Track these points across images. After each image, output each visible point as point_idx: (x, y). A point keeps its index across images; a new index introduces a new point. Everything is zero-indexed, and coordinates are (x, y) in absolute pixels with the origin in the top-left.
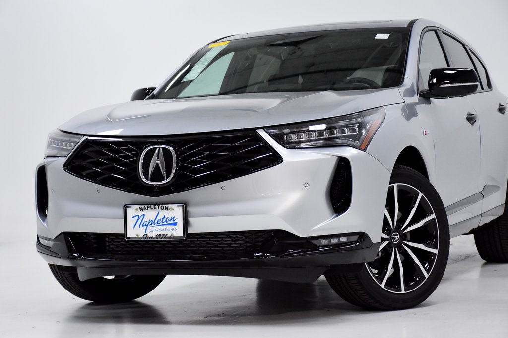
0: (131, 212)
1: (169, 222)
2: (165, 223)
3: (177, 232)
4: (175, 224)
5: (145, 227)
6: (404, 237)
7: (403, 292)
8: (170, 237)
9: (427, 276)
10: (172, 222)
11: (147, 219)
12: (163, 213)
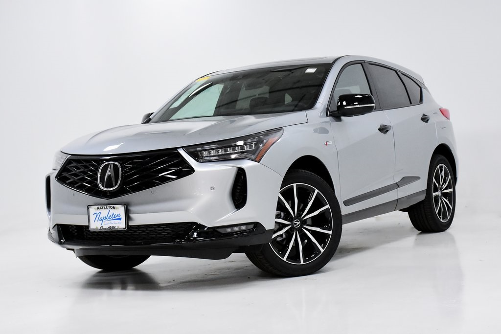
0: (93, 210)
1: (116, 218)
2: (114, 218)
3: (121, 225)
4: (120, 219)
5: (101, 221)
6: (304, 222)
7: (302, 263)
8: (117, 229)
9: (322, 251)
10: (118, 217)
11: (102, 215)
12: (112, 211)
